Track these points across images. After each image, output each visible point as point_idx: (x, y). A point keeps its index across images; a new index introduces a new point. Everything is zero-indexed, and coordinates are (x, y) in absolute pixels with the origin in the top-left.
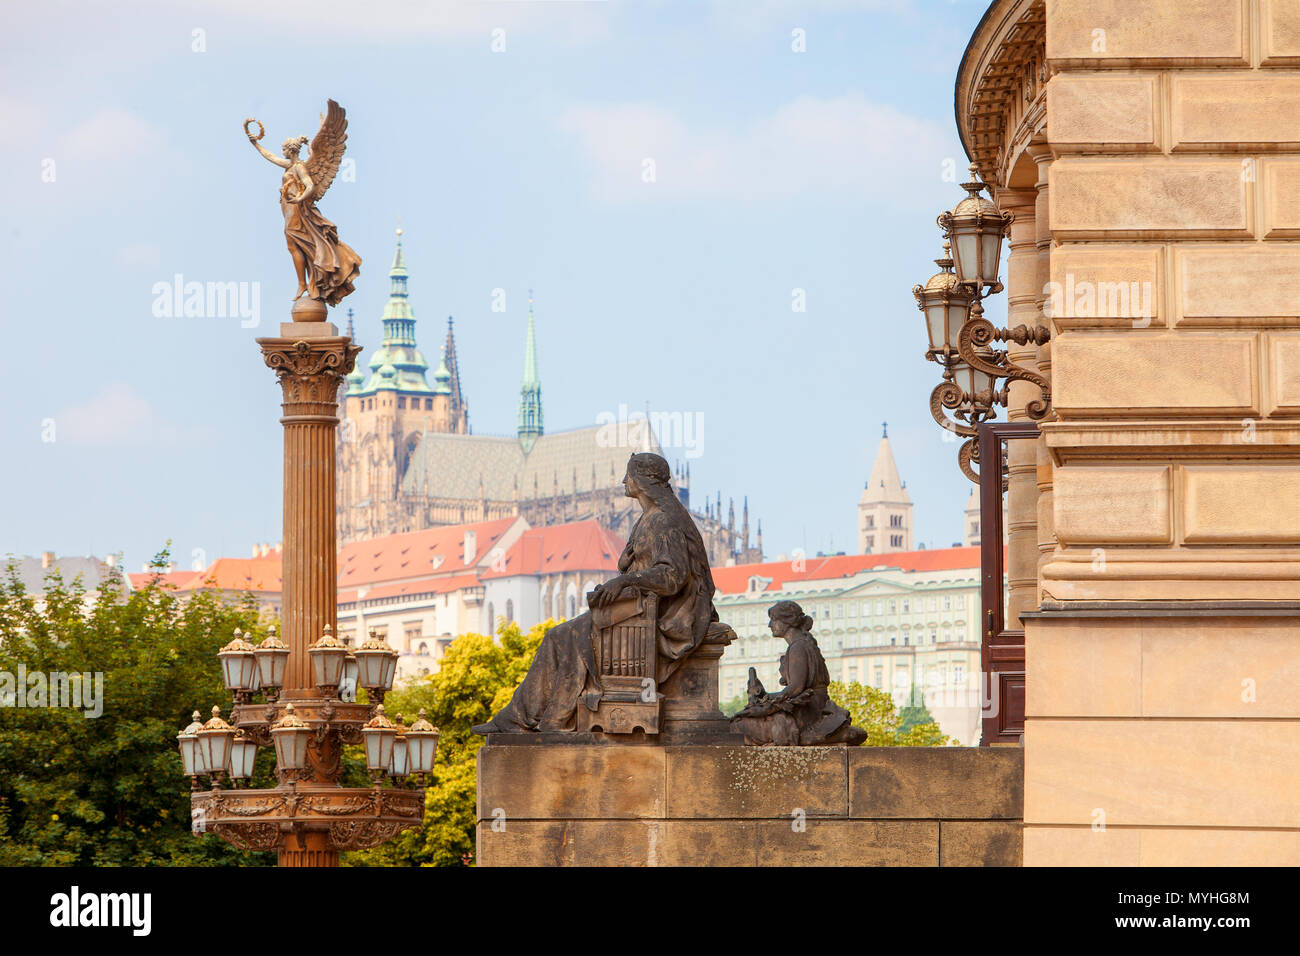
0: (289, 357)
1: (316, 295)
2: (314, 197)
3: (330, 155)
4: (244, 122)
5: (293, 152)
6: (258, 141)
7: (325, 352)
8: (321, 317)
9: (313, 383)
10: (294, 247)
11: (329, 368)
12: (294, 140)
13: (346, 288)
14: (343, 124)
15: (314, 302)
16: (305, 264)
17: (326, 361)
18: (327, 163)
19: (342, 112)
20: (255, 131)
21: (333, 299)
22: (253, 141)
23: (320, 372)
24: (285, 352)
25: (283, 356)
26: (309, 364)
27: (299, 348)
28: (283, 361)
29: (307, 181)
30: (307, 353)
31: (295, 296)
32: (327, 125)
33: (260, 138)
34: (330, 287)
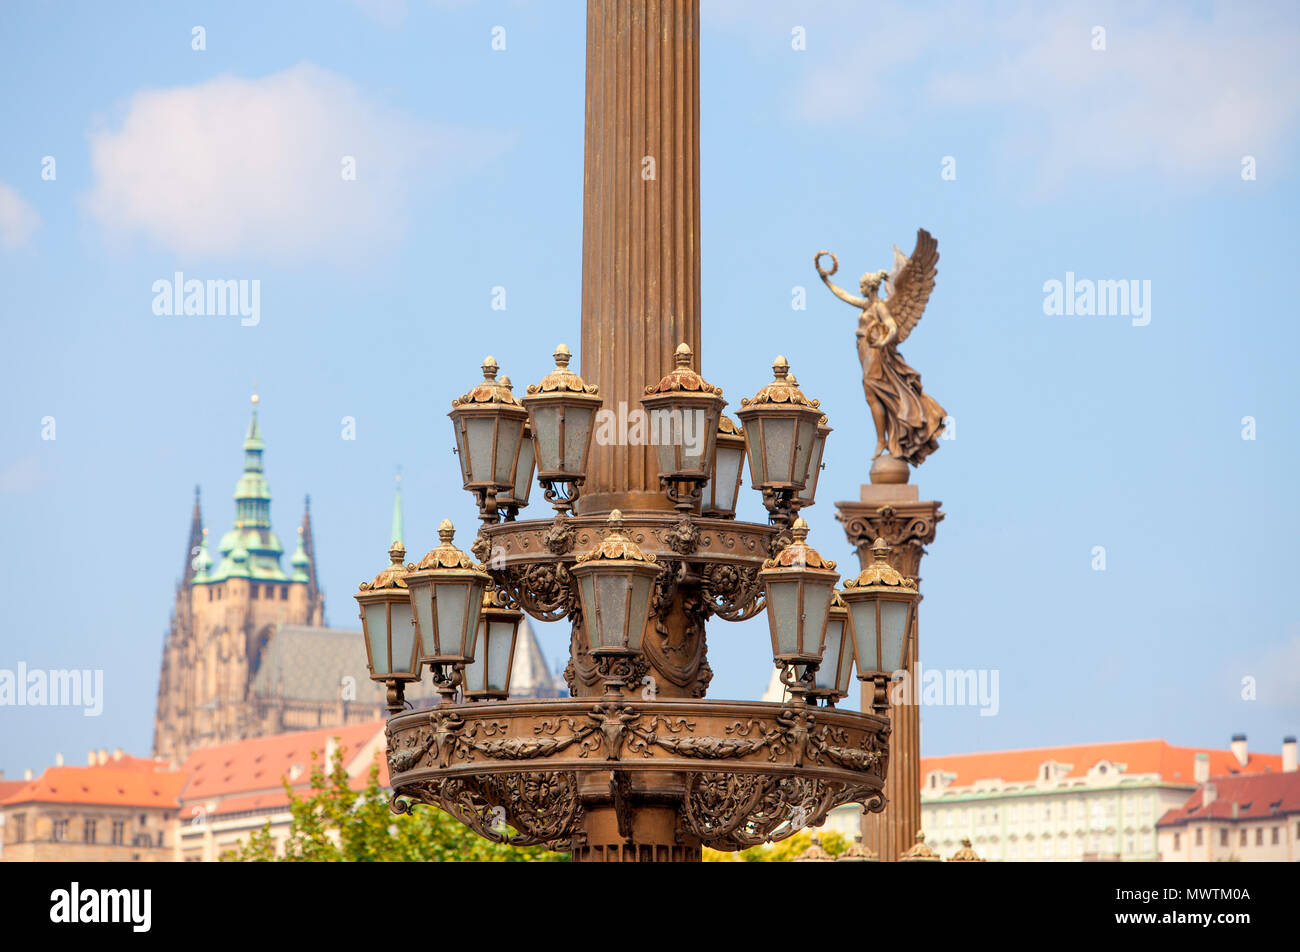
0: (871, 524)
1: (898, 453)
2: (895, 341)
3: (915, 293)
4: (816, 255)
5: (872, 290)
6: (829, 278)
7: (911, 519)
8: (903, 478)
9: (897, 554)
10: (874, 398)
11: (915, 537)
12: (873, 276)
13: (931, 446)
14: (935, 257)
15: (897, 462)
16: (886, 420)
17: (913, 528)
18: (911, 303)
19: (934, 243)
20: (826, 265)
21: (916, 459)
22: (824, 277)
23: (906, 542)
24: (868, 519)
25: (865, 523)
26: (893, 532)
27: (883, 513)
28: (864, 529)
29: (889, 322)
30: (892, 519)
31: (873, 454)
32: (915, 258)
33: (832, 273)
34: (915, 445)
